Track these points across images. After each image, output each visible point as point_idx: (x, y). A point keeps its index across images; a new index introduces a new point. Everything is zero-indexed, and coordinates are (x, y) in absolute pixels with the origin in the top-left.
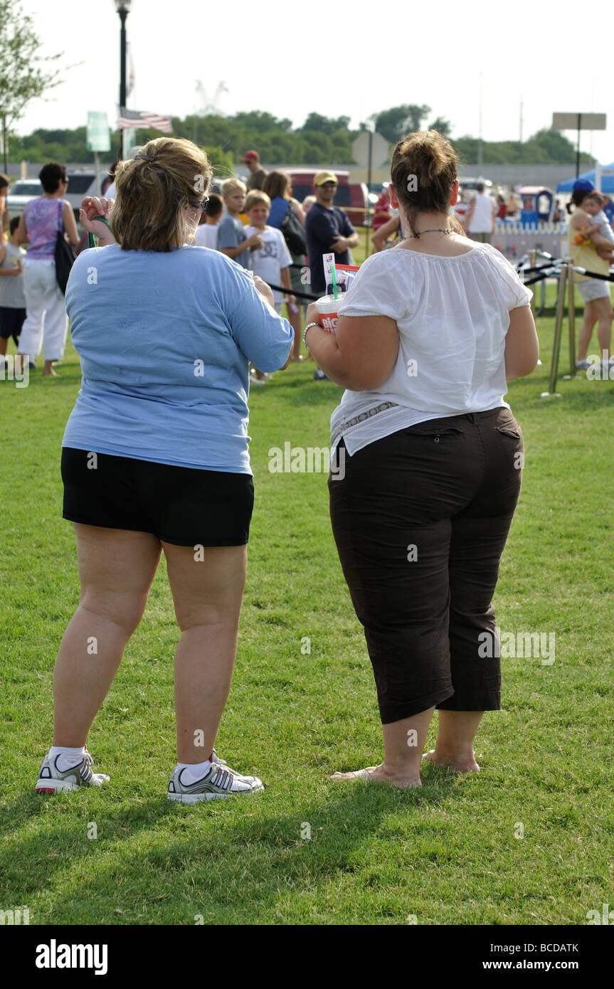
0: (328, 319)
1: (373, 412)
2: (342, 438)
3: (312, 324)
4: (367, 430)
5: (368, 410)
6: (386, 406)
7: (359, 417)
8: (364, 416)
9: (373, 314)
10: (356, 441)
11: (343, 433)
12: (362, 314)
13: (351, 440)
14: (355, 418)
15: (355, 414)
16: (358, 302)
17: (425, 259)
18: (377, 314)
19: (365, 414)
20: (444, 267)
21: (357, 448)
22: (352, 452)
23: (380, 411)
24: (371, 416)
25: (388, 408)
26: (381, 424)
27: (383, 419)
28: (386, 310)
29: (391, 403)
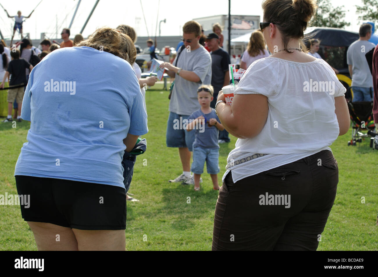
0: (228, 97)
1: (249, 158)
2: (231, 171)
3: (220, 101)
4: (245, 169)
5: (247, 157)
6: (256, 156)
7: (241, 160)
8: (243, 161)
9: (253, 93)
10: (238, 175)
11: (232, 168)
12: (247, 93)
13: (235, 173)
14: (238, 161)
15: (239, 159)
16: (245, 86)
17: (286, 64)
18: (255, 93)
19: (244, 159)
20: (298, 68)
21: (238, 179)
22: (235, 180)
23: (253, 158)
24: (248, 161)
25: (258, 157)
26: (253, 167)
27: (254, 164)
28: (261, 90)
29: (259, 154)
